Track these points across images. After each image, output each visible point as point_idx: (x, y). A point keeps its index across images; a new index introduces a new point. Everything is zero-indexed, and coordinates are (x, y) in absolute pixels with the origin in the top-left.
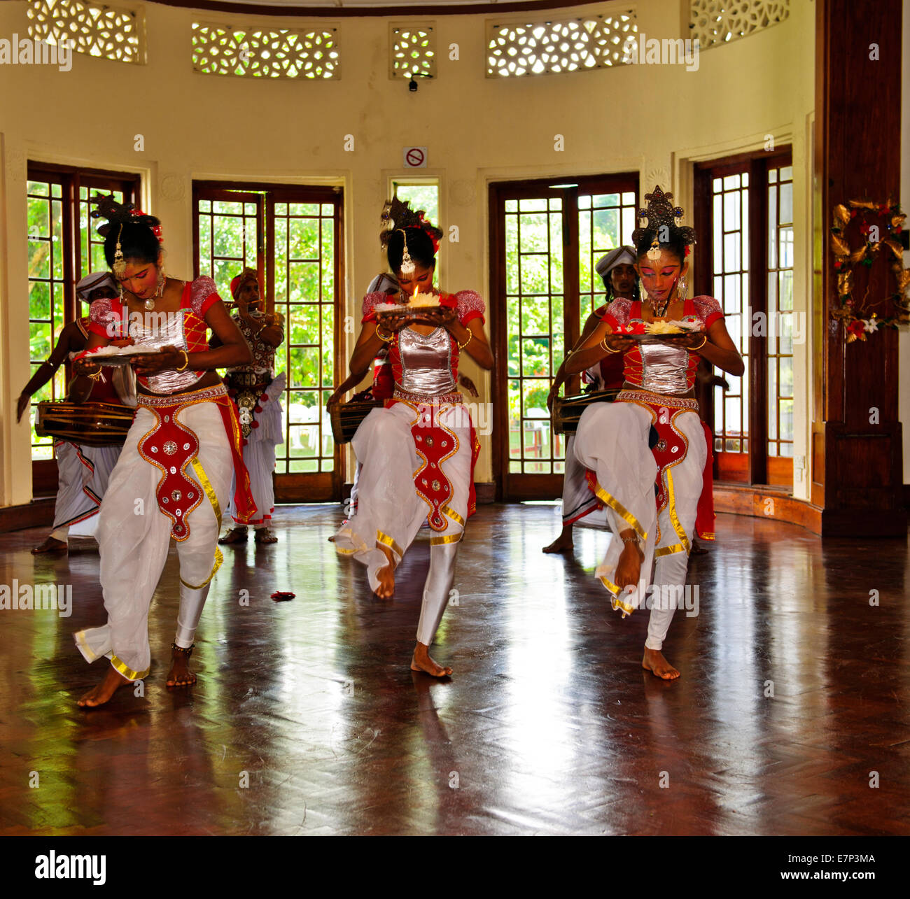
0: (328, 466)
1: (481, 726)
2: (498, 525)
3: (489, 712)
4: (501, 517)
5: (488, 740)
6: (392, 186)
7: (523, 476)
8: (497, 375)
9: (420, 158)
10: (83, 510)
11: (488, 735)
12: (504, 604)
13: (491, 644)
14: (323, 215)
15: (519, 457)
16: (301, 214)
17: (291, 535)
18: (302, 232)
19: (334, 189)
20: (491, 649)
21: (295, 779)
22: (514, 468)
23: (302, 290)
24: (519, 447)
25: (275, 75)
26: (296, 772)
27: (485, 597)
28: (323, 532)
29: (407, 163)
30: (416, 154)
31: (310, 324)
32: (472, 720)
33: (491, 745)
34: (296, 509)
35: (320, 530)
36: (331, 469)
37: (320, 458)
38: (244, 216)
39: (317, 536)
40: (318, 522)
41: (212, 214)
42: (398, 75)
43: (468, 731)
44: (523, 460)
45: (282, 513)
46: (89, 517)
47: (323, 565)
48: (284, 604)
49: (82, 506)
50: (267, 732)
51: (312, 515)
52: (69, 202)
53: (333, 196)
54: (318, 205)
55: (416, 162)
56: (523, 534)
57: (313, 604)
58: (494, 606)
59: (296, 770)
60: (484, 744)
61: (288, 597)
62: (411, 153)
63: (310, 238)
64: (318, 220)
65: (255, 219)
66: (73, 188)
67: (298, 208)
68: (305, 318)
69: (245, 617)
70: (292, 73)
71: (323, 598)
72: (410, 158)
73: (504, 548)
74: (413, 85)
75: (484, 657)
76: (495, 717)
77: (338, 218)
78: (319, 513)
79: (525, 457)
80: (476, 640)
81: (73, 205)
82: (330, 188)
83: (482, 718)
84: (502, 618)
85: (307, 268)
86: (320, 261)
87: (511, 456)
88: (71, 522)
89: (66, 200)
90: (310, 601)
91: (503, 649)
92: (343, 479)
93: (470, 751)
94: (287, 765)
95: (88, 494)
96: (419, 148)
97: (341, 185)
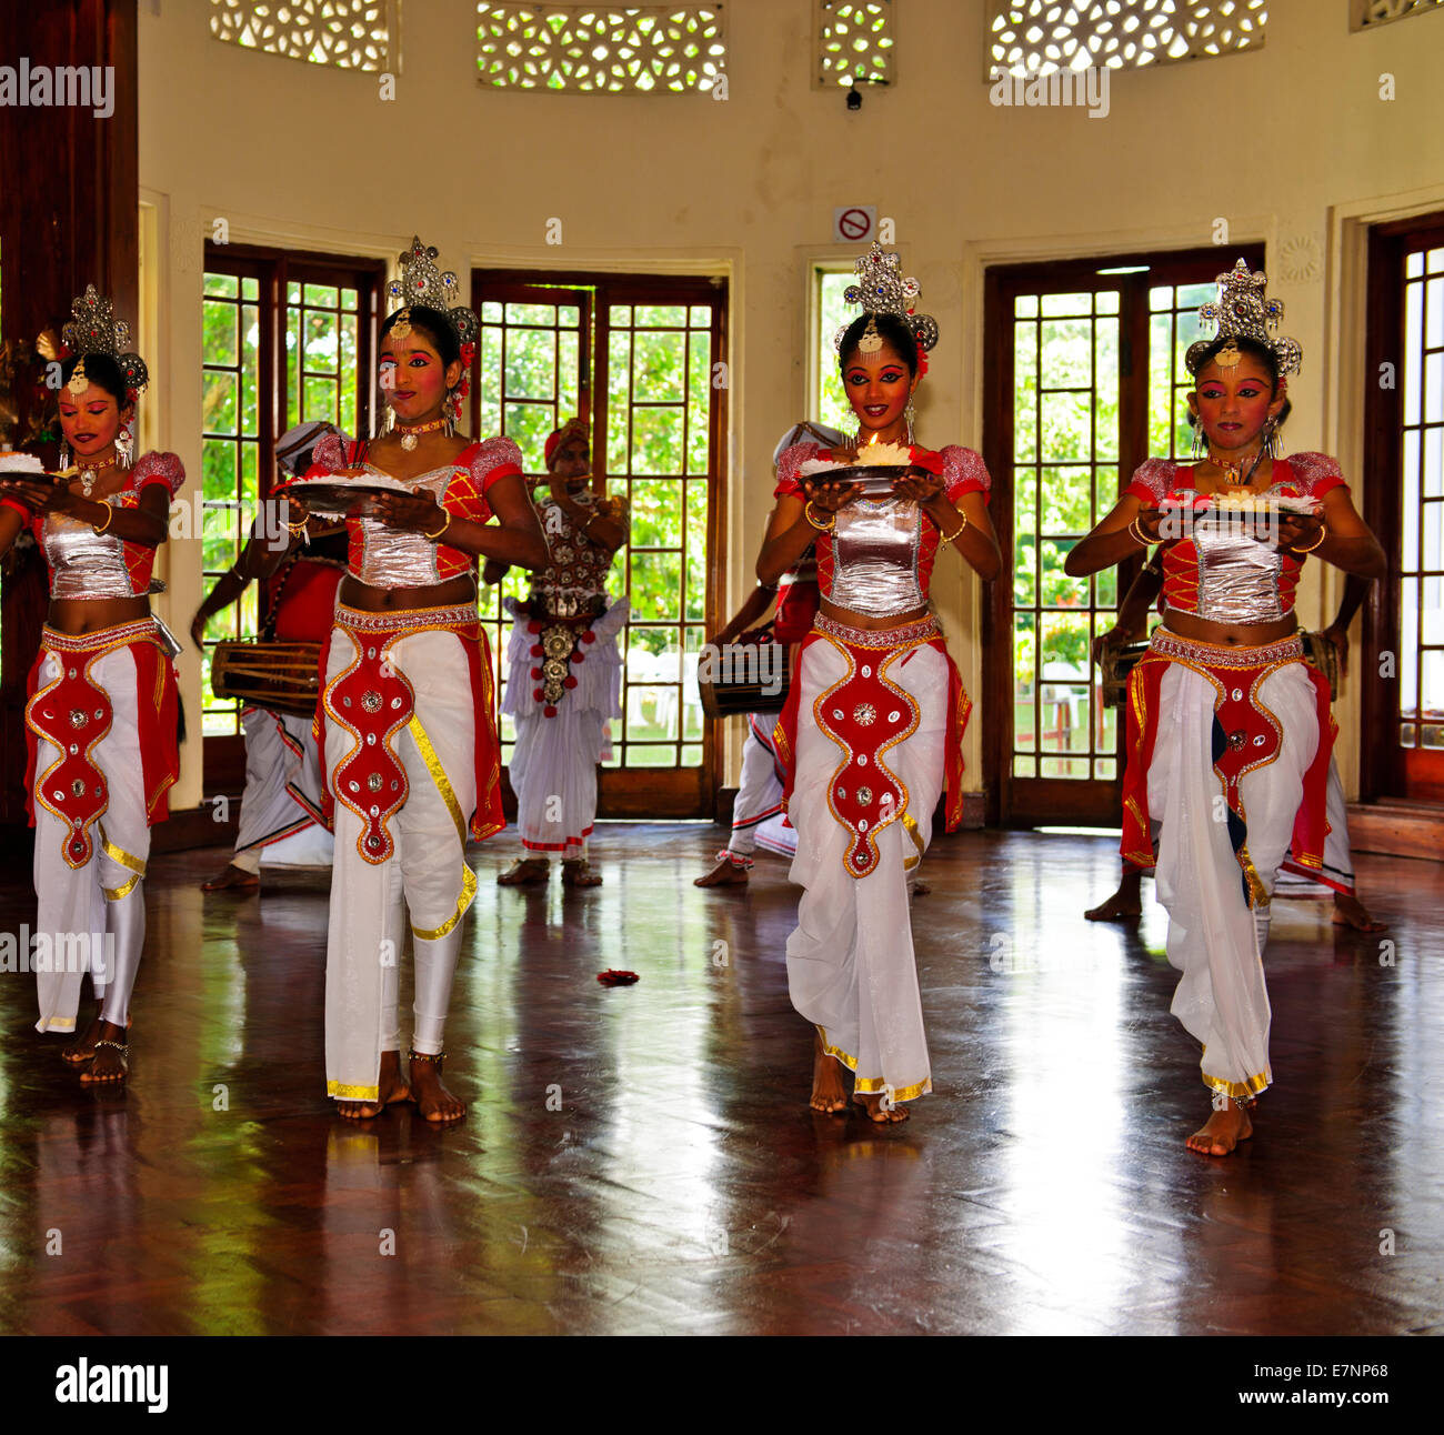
0: (693, 757)
1: (971, 1220)
2: (992, 868)
3: (984, 1195)
4: (997, 854)
5: (984, 1245)
6: (814, 273)
7: (1038, 782)
8: (993, 603)
9: (864, 225)
10: (285, 820)
11: (984, 1235)
12: (1006, 1008)
13: (986, 1076)
14: (692, 325)
15: (1032, 749)
16: (651, 325)
17: (629, 874)
18: (650, 354)
19: (713, 282)
20: (987, 1084)
21: (646, 1292)
22: (1023, 768)
23: (649, 455)
24: (1033, 731)
25: (615, 87)
26: (648, 1280)
27: (972, 992)
28: (683, 870)
29: (839, 235)
30: (857, 218)
31: (662, 512)
32: (955, 1209)
33: (988, 1255)
34: (637, 829)
35: (678, 866)
36: (698, 762)
37: (680, 744)
38: (557, 329)
39: (673, 877)
40: (674, 853)
41: (504, 326)
42: (829, 82)
43: (947, 1226)
44: (1038, 755)
45: (613, 836)
46: (293, 833)
47: (681, 927)
48: (619, 991)
49: (284, 814)
50: (596, 1209)
51: (664, 840)
52: (272, 310)
53: (710, 292)
54: (684, 309)
55: (857, 232)
56: (1037, 884)
57: (671, 992)
58: (986, 1010)
59: (648, 1276)
60: (977, 1251)
61: (626, 979)
62: (848, 217)
63: (663, 365)
64: (683, 334)
65: (576, 334)
66: (276, 285)
67: (647, 314)
68: (654, 504)
69: (553, 1011)
70: (645, 82)
71: (682, 983)
72: (846, 226)
73: (1005, 909)
74: (855, 99)
75: (974, 1098)
76: (999, 1205)
77: (718, 331)
78: (678, 836)
79: (1044, 749)
80: (958, 1068)
81: (276, 312)
82: (705, 280)
83: (974, 1206)
84: (1005, 1031)
85: (658, 416)
86: (685, 405)
87: (1018, 747)
88: (265, 842)
89: (265, 304)
90: (664, 987)
91: (1009, 1084)
92: (719, 779)
93: (951, 1261)
94: (632, 1266)
95: (294, 796)
96: (862, 208)
97: (724, 274)
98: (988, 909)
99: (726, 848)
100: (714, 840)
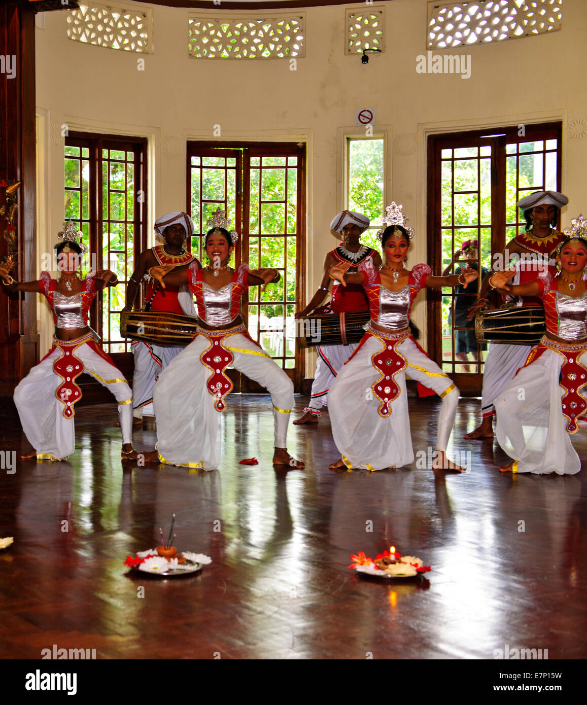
0: (291, 364)
2: (433, 415)
4: (435, 409)
6: (346, 140)
7: (454, 374)
9: (370, 117)
13: (436, 513)
14: (288, 165)
15: (451, 360)
17: (261, 418)
19: (298, 145)
21: (283, 611)
22: (447, 369)
24: (451, 351)
25: (252, 56)
26: (283, 606)
29: (359, 122)
30: (367, 114)
34: (265, 398)
36: (293, 367)
37: (284, 358)
38: (226, 168)
41: (201, 167)
42: (352, 51)
44: (453, 363)
45: (254, 401)
52: (94, 161)
53: (298, 150)
54: (285, 158)
55: (366, 120)
58: (434, 482)
59: (283, 604)
61: (253, 462)
62: (362, 114)
64: (285, 169)
65: (235, 170)
66: (97, 150)
67: (267, 161)
70: (266, 54)
72: (361, 118)
74: (365, 59)
75: (431, 522)
77: (301, 168)
81: (97, 163)
82: (295, 144)
86: (285, 202)
87: (444, 358)
89: (92, 159)
92: (303, 375)
94: (274, 599)
96: (369, 110)
97: (303, 141)
98: (432, 434)
99: (308, 407)
100: (302, 403)
